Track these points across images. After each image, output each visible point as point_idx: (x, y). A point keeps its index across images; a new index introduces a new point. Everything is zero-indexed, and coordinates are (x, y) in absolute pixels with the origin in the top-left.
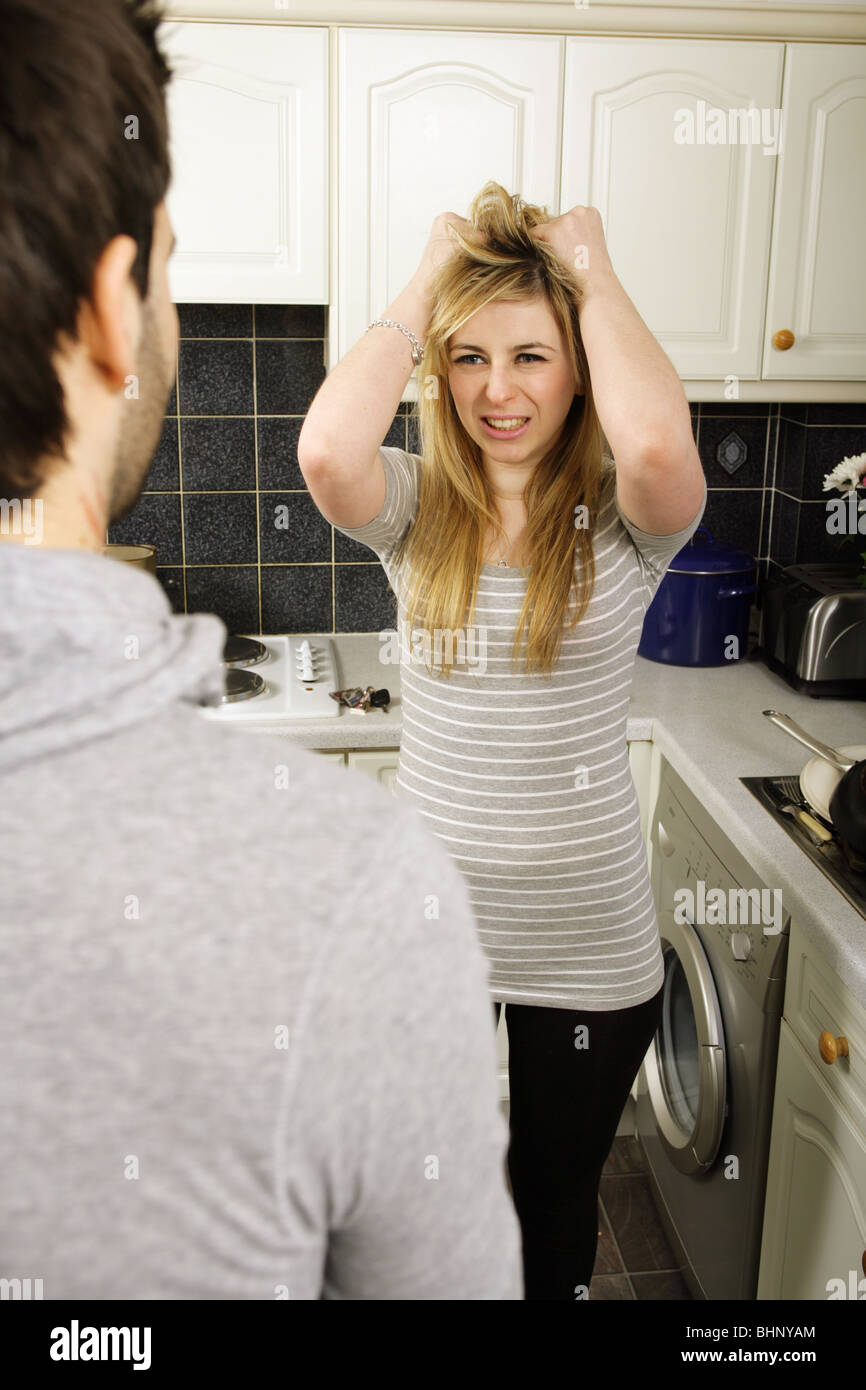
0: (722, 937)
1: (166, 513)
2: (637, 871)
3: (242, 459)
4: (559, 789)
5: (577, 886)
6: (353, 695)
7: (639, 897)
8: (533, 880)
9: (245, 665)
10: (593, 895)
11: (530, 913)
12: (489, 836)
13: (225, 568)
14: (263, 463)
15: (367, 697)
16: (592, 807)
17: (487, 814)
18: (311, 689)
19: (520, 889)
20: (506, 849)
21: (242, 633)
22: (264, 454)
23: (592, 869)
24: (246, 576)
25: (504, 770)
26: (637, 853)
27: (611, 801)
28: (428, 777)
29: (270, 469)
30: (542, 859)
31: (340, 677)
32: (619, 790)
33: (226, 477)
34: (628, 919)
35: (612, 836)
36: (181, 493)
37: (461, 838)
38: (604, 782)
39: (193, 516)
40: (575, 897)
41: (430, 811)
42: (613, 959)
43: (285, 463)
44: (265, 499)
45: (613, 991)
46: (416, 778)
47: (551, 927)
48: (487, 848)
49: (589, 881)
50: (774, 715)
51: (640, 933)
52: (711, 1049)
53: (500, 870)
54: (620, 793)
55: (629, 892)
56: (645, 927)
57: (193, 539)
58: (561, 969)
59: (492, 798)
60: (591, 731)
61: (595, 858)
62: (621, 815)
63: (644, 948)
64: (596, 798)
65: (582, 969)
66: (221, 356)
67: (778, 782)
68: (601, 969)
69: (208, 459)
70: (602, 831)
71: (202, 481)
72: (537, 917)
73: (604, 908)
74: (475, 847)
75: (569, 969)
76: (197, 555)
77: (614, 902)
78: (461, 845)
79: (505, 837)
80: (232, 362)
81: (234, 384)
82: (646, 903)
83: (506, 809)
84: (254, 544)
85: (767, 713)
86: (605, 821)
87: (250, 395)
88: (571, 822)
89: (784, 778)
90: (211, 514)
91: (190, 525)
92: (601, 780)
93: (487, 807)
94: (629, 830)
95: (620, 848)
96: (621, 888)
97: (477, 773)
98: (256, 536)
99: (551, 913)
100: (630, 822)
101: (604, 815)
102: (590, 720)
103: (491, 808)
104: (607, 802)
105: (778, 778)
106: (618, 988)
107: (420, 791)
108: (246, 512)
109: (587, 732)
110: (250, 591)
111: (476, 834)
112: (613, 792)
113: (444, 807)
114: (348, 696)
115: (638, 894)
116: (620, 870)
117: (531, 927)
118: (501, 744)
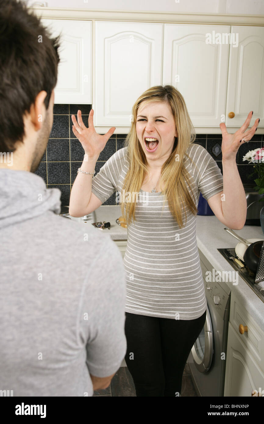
0: (211, 297)
1: (42, 168)
2: (199, 277)
3: (65, 151)
4: (175, 254)
5: (180, 281)
6: (99, 224)
7: (200, 285)
8: (167, 280)
9: (66, 215)
10: (185, 284)
11: (166, 289)
12: (154, 267)
13: (60, 185)
14: (72, 153)
15: (103, 225)
16: (185, 258)
17: (154, 260)
18: (86, 222)
19: (163, 282)
20: (159, 271)
21: (65, 205)
22: (73, 150)
23: (185, 276)
24: (66, 188)
25: (158, 248)
26: (199, 272)
27: (191, 256)
28: (136, 250)
29: (74, 155)
30: (170, 273)
31: (95, 218)
32: (194, 253)
33: (61, 157)
34: (196, 292)
35: (191, 267)
36: (47, 162)
37: (146, 267)
38: (189, 251)
39: (50, 169)
40: (180, 284)
41: (136, 260)
42: (189, 304)
43: (79, 153)
44: (72, 164)
45: (189, 314)
46: (132, 250)
47: (172, 293)
48: (154, 270)
49: (184, 280)
50: (227, 229)
51: (199, 297)
52: (208, 332)
53: (157, 277)
54: (194, 254)
55: (196, 284)
56: (201, 295)
57: (50, 176)
58: (174, 307)
59: (155, 256)
60: (184, 237)
61: (186, 273)
62: (194, 260)
63: (200, 301)
64: (186, 256)
65: (180, 307)
66: (59, 120)
67: (229, 250)
68: (186, 307)
69: (55, 151)
70: (188, 265)
71: (53, 158)
72: (168, 290)
73: (188, 288)
74: (150, 270)
75: (176, 307)
76: (51, 181)
77: (192, 287)
78: (146, 269)
79: (159, 267)
80: (62, 122)
81: (63, 128)
82: (201, 287)
83: (159, 259)
84: (69, 178)
85: (225, 229)
86: (189, 262)
87: (68, 132)
88: (179, 263)
89: (230, 249)
90: (56, 168)
91: (49, 172)
92: (188, 250)
93: (154, 258)
94: (197, 264)
95: (193, 270)
96: (194, 282)
97: (150, 249)
98: (70, 176)
99: (172, 289)
100: (196, 262)
101: (189, 260)
102: (184, 234)
103: (155, 259)
104: (190, 257)
105: (229, 249)
106: (190, 313)
107: (133, 254)
108: (67, 168)
109: (183, 237)
110: (68, 193)
111: (150, 266)
112: (192, 254)
113: (141, 258)
114: (97, 224)
115: (199, 284)
116: (194, 277)
117: (166, 293)
118: (157, 241)
